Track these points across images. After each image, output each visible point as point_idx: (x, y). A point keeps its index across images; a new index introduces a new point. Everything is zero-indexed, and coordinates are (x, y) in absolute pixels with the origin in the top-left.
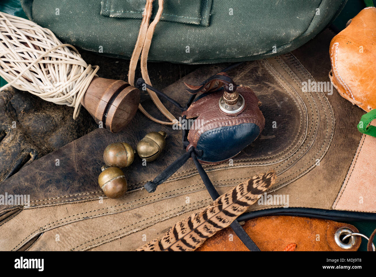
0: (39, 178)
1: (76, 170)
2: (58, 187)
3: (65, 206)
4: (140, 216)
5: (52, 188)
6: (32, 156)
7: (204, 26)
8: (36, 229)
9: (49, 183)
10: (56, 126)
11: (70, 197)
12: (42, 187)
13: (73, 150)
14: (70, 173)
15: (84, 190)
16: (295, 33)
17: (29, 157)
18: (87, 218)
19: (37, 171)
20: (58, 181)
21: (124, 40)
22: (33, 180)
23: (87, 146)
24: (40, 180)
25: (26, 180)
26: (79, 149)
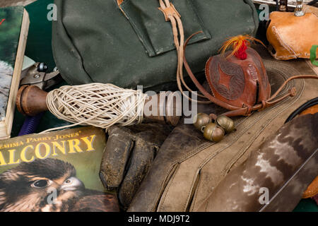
0: (176, 146)
1: (191, 136)
2: (190, 146)
3: (202, 152)
4: (243, 142)
5: (187, 147)
8: (196, 168)
9: (183, 145)
11: (200, 147)
12: (181, 149)
14: (189, 138)
17: (155, 149)
18: (218, 153)
19: (171, 143)
20: (187, 143)
22: (173, 148)
25: (170, 149)
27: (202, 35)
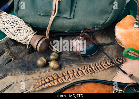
1: (26, 64)
2: (20, 69)
3: (21, 76)
5: (18, 69)
6: (13, 60)
7: (71, 19)
8: (11, 82)
9: (17, 67)
10: (22, 51)
11: (23, 73)
12: (14, 69)
13: (26, 58)
14: (24, 65)
15: (28, 71)
16: (102, 22)
17: (12, 60)
18: (28, 80)
19: (14, 63)
20: (20, 67)
21: (45, 23)
22: (12, 66)
23: (31, 57)
24: (14, 67)
25: (9, 66)
26: (28, 58)
27: (68, 15)
